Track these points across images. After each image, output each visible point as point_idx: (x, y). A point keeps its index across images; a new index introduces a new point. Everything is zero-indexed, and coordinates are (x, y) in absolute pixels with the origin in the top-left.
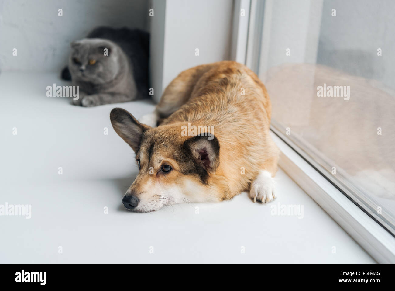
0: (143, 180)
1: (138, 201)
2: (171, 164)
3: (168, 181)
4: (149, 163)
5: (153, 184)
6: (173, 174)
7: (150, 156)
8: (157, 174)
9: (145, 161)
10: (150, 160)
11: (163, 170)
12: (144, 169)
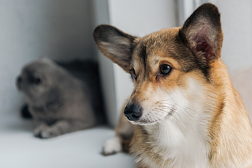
0: (143, 87)
1: (141, 110)
2: (170, 63)
3: (170, 85)
4: (145, 68)
5: (155, 89)
6: (174, 74)
7: (145, 61)
8: (156, 78)
9: (140, 67)
10: (145, 65)
11: (161, 72)
12: (141, 76)
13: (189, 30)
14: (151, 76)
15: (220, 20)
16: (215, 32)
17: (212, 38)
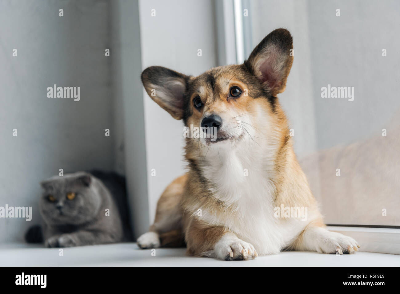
2: (240, 85)
3: (240, 108)
7: (212, 85)
8: (227, 100)
9: (207, 92)
10: (213, 89)
11: (231, 95)
12: (210, 100)
13: (257, 59)
14: (222, 97)
15: (292, 43)
16: (285, 57)
17: (278, 67)
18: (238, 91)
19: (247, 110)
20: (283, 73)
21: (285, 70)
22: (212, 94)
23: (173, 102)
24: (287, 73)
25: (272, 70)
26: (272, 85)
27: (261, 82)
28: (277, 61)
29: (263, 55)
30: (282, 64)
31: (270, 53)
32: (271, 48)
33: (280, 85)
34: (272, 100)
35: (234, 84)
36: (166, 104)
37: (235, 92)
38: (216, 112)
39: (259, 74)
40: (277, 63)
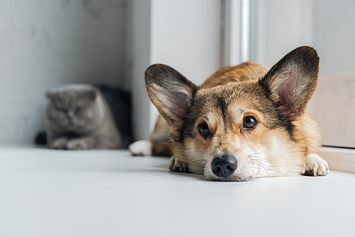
2: (255, 115)
4: (224, 121)
7: (223, 112)
8: (241, 132)
9: (217, 120)
10: (224, 117)
11: (245, 126)
12: (220, 130)
13: (274, 79)
14: (234, 128)
16: (307, 80)
17: (298, 90)
18: (252, 120)
19: (261, 143)
20: (303, 97)
21: (305, 94)
22: (222, 123)
23: (174, 109)
24: (307, 98)
25: (290, 93)
26: (289, 110)
27: (277, 105)
28: (297, 83)
29: (281, 75)
30: (303, 87)
31: (291, 73)
32: (292, 68)
33: (297, 111)
34: (290, 128)
35: (249, 113)
36: (166, 111)
37: (250, 122)
38: (230, 150)
39: (275, 96)
40: (297, 86)
